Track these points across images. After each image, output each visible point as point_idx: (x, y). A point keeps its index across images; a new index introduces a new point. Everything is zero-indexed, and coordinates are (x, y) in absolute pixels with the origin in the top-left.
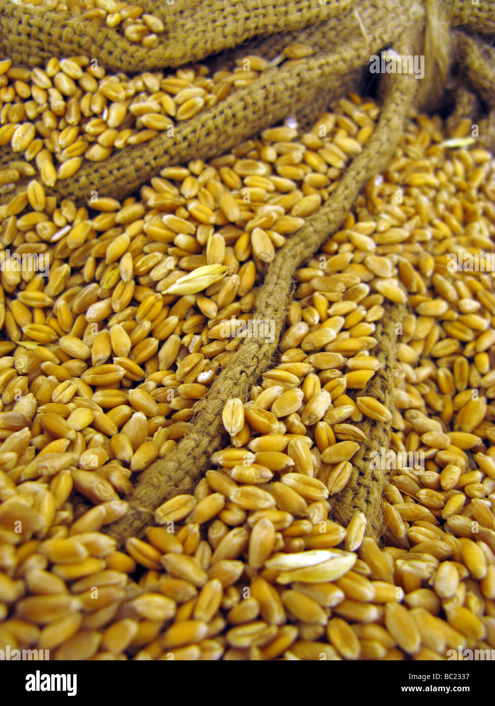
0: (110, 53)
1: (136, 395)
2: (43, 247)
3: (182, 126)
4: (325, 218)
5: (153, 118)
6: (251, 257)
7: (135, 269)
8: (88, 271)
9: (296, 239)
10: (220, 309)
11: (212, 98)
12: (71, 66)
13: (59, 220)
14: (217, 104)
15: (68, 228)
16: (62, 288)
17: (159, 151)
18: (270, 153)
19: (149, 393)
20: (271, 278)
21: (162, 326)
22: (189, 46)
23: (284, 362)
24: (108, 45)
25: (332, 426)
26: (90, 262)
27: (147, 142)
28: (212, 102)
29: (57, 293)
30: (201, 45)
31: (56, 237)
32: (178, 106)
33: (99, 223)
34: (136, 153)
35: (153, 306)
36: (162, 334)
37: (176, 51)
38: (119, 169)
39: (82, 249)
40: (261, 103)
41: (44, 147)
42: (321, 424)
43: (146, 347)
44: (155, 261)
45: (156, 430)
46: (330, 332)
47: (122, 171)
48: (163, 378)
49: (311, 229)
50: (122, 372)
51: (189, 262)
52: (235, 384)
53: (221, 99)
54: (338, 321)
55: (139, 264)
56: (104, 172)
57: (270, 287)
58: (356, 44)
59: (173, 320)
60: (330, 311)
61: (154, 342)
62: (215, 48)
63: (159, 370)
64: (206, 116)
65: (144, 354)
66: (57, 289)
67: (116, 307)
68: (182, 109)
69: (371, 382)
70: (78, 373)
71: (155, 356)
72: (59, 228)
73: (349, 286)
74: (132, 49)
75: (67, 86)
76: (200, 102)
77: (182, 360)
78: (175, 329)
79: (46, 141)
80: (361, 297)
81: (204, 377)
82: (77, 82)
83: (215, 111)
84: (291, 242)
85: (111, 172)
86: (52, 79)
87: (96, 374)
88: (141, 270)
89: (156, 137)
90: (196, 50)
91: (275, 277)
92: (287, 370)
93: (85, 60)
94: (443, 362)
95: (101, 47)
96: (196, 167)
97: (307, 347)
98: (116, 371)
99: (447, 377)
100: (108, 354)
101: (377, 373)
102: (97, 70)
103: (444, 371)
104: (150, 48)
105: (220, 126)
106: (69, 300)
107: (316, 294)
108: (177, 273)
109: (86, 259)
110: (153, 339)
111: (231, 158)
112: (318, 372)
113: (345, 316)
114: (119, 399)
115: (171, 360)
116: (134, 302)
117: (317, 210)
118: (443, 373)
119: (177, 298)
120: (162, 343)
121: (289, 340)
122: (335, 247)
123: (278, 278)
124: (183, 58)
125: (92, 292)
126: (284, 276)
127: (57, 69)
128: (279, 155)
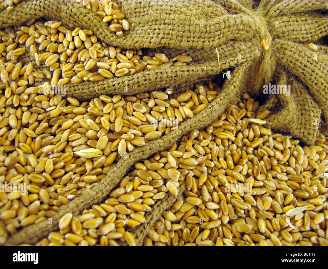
0: (101, 34)
1: (43, 192)
2: (43, 111)
3: (115, 79)
4: (158, 144)
5: (103, 71)
6: (116, 151)
7: (68, 138)
8: (54, 128)
9: (139, 150)
10: (93, 169)
11: (133, 70)
12: (82, 34)
13: (51, 103)
14: (134, 74)
15: (54, 107)
16: (42, 132)
17: (101, 87)
18: (151, 103)
19: (49, 193)
20: (119, 164)
21: (68, 166)
22: (134, 42)
23: (105, 204)
24: (101, 30)
25: (109, 239)
26: (56, 125)
27: (98, 82)
28: (132, 73)
29: (40, 133)
30: (139, 43)
31: (48, 110)
32: (117, 69)
33: (66, 110)
34: (91, 85)
35: (67, 157)
36: (67, 169)
37: (128, 42)
38: (83, 89)
39: (55, 119)
40: (153, 80)
41: (59, 67)
42: (104, 237)
43: (59, 172)
44: (77, 138)
45: (41, 211)
46: (131, 198)
47: (84, 91)
48: (58, 189)
49: (149, 147)
50: (43, 180)
51: (91, 143)
52: (77, 206)
53: (137, 72)
54: (140, 193)
55: (70, 136)
56: (76, 88)
57: (115, 169)
58: (213, 64)
59: (73, 166)
60: (139, 188)
61: (63, 172)
62: (144, 46)
63: (60, 184)
64: (126, 78)
65: (56, 175)
66: (39, 132)
67: (55, 151)
68: (118, 71)
69: (137, 227)
70: (29, 172)
71: (61, 177)
72: (50, 106)
73: (154, 179)
74: (110, 35)
75: (77, 43)
76: (127, 71)
77: (69, 184)
78: (73, 169)
79: (61, 65)
80: (157, 186)
81: (70, 197)
82: (83, 42)
83: (131, 78)
84: (137, 150)
85: (79, 89)
86: (73, 38)
87: (33, 177)
88: (70, 139)
89: (103, 80)
90: (136, 45)
91: (120, 165)
92: (103, 208)
93: (90, 33)
94: (189, 226)
95: (98, 30)
96: (115, 99)
97: (120, 200)
98: (41, 179)
99: (187, 233)
100: (42, 170)
101: (142, 224)
102: (94, 39)
103: (187, 230)
104: (118, 37)
105: (131, 85)
106: (42, 138)
107: (136, 178)
108: (84, 146)
109: (56, 124)
110: (63, 170)
111: (134, 99)
112: (117, 213)
113: (144, 192)
114: (36, 191)
115: (66, 182)
116: (63, 151)
117: (156, 139)
118: (186, 231)
119: (79, 157)
120: (66, 173)
121: (114, 194)
122: (158, 158)
123: (122, 166)
124: (130, 46)
125: (50, 140)
126: (124, 166)
127: (77, 34)
128: (156, 105)
